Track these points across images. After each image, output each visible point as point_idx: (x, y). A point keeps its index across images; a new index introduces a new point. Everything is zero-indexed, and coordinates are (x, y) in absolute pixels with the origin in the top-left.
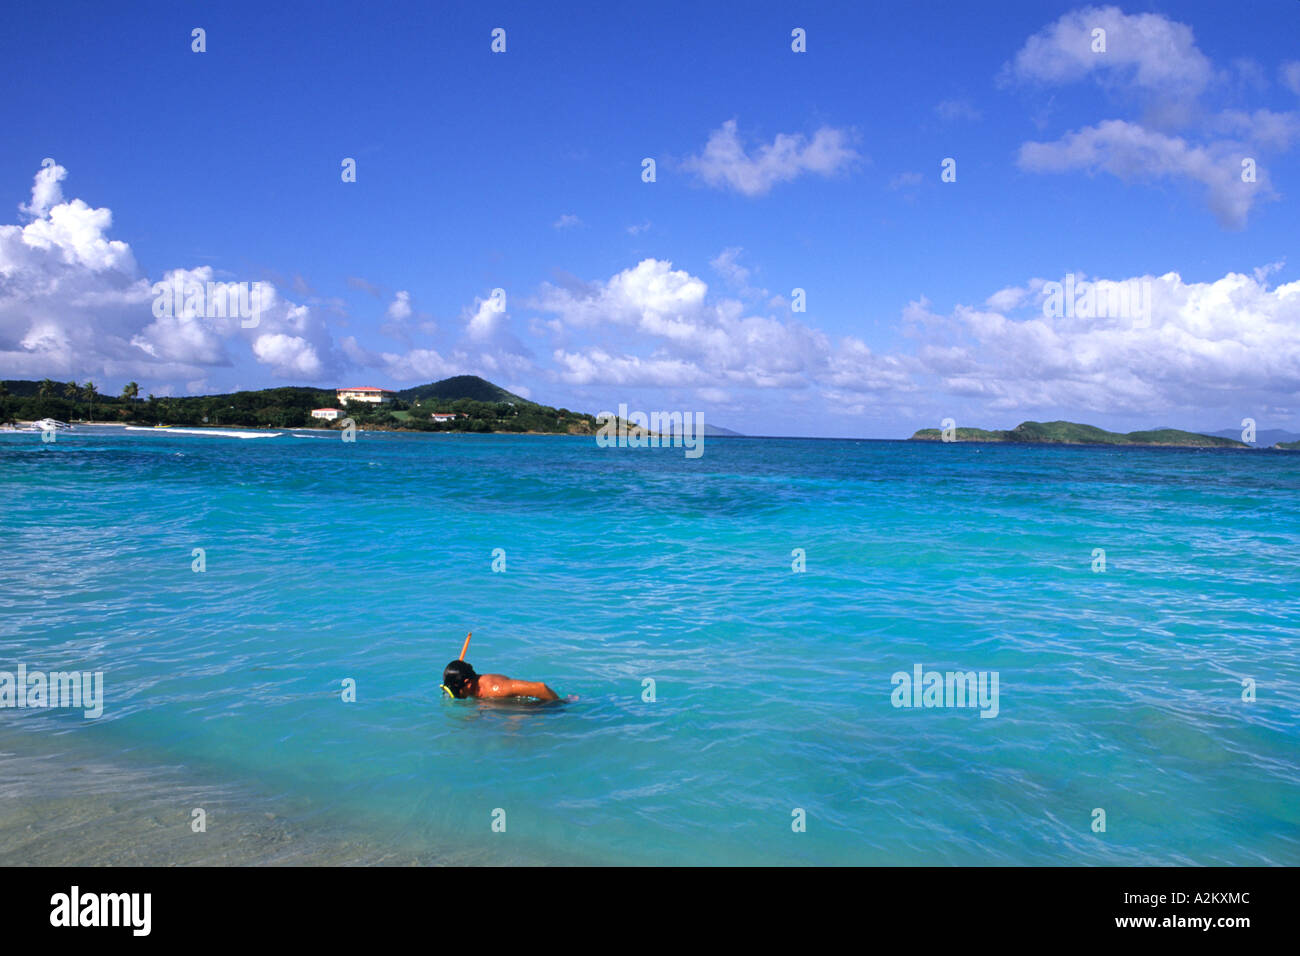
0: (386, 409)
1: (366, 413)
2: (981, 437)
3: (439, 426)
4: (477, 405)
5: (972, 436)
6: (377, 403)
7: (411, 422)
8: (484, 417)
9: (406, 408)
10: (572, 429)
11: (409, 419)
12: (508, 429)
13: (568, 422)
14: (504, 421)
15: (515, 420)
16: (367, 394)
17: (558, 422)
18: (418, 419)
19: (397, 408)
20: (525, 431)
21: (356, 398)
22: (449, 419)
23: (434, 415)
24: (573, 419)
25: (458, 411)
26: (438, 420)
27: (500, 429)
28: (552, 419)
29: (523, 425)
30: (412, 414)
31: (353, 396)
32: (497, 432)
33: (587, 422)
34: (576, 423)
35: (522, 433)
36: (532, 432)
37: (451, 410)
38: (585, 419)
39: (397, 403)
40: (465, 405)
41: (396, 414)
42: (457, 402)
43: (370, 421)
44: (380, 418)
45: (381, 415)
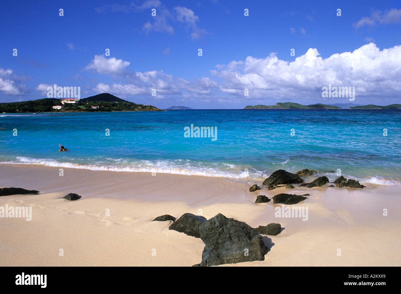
0: (77, 105)
1: (70, 107)
2: (265, 108)
3: (94, 110)
4: (106, 103)
5: (262, 107)
6: (74, 103)
7: (85, 109)
8: (108, 106)
9: (83, 105)
10: (136, 110)
11: (84, 108)
12: (116, 110)
13: (135, 108)
14: (115, 108)
15: (118, 107)
16: (71, 101)
17: (132, 107)
18: (87, 108)
19: (81, 105)
20: (121, 110)
21: (67, 102)
22: (97, 108)
23: (92, 107)
24: (136, 106)
25: (100, 105)
26: (93, 108)
27: (114, 110)
28: (130, 107)
29: (121, 109)
30: (85, 107)
31: (66, 102)
32: (113, 111)
33: (141, 107)
34: (137, 108)
35: (120, 111)
36: (123, 111)
37: (98, 105)
38: (140, 106)
39: (81, 103)
40: (102, 103)
41: (80, 107)
42: (100, 102)
43: (72, 109)
44: (75, 108)
45: (75, 107)
